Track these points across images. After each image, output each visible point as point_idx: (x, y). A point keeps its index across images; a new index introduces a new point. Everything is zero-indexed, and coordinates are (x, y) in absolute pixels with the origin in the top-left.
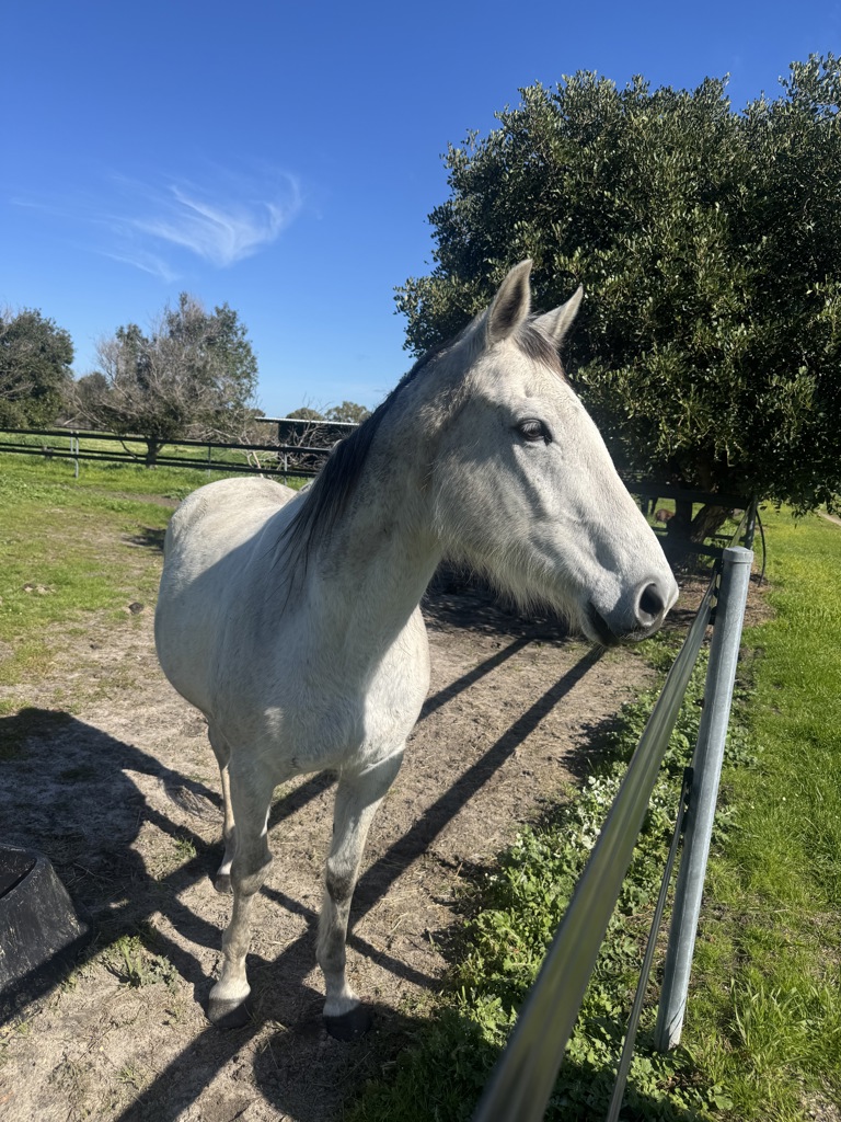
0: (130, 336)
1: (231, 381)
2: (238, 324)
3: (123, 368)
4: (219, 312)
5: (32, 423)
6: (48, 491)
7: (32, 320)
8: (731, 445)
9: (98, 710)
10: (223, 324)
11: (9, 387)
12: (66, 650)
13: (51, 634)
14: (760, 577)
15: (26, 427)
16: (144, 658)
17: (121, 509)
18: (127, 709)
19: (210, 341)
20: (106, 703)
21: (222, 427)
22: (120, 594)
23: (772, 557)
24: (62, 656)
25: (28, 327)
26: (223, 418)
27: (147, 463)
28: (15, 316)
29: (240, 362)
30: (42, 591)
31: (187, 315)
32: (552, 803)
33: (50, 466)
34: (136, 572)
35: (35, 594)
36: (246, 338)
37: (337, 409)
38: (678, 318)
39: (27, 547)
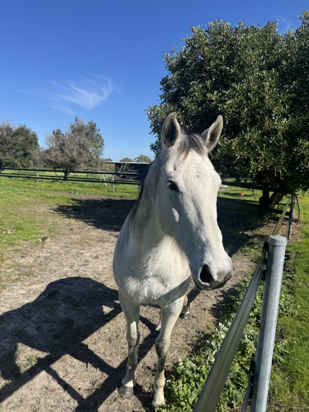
0: (57, 134)
1: (94, 149)
2: (96, 128)
3: (54, 145)
4: (90, 123)
5: (23, 166)
6: (25, 192)
7: (23, 129)
8: (282, 170)
9: (15, 287)
10: (91, 128)
11: (15, 154)
12: (11, 259)
13: (6, 251)
14: (298, 220)
15: (21, 167)
16: (41, 262)
17: (51, 198)
18: (27, 286)
19: (87, 134)
20: (19, 283)
21: (91, 166)
22: (40, 233)
23: (302, 211)
24: (9, 262)
25: (22, 131)
26: (92, 163)
27: (64, 180)
28: (17, 127)
29: (98, 141)
30: (9, 232)
31: (78, 125)
32: (203, 333)
33: (29, 182)
34: (50, 223)
35: (7, 234)
36: (100, 133)
37: (138, 158)
38: (258, 117)
39: (10, 214)
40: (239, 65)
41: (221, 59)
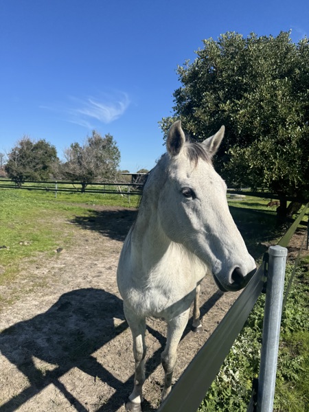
0: (75, 147)
1: (111, 161)
2: (113, 140)
3: (73, 158)
4: (107, 136)
5: (42, 178)
6: (43, 204)
7: (42, 143)
8: (297, 178)
9: (28, 298)
10: (108, 141)
11: (35, 167)
12: (26, 270)
13: (22, 262)
15: (40, 180)
16: (55, 273)
17: (68, 209)
18: (40, 297)
19: (104, 147)
20: (32, 294)
21: (108, 178)
22: (56, 244)
24: (24, 273)
25: (41, 145)
26: (108, 174)
27: (82, 192)
28: (37, 142)
29: (114, 153)
30: (26, 244)
31: (95, 138)
33: (48, 194)
34: (66, 234)
35: (23, 245)
36: (116, 146)
38: (271, 125)
39: (28, 226)
40: (252, 75)
41: (233, 70)
